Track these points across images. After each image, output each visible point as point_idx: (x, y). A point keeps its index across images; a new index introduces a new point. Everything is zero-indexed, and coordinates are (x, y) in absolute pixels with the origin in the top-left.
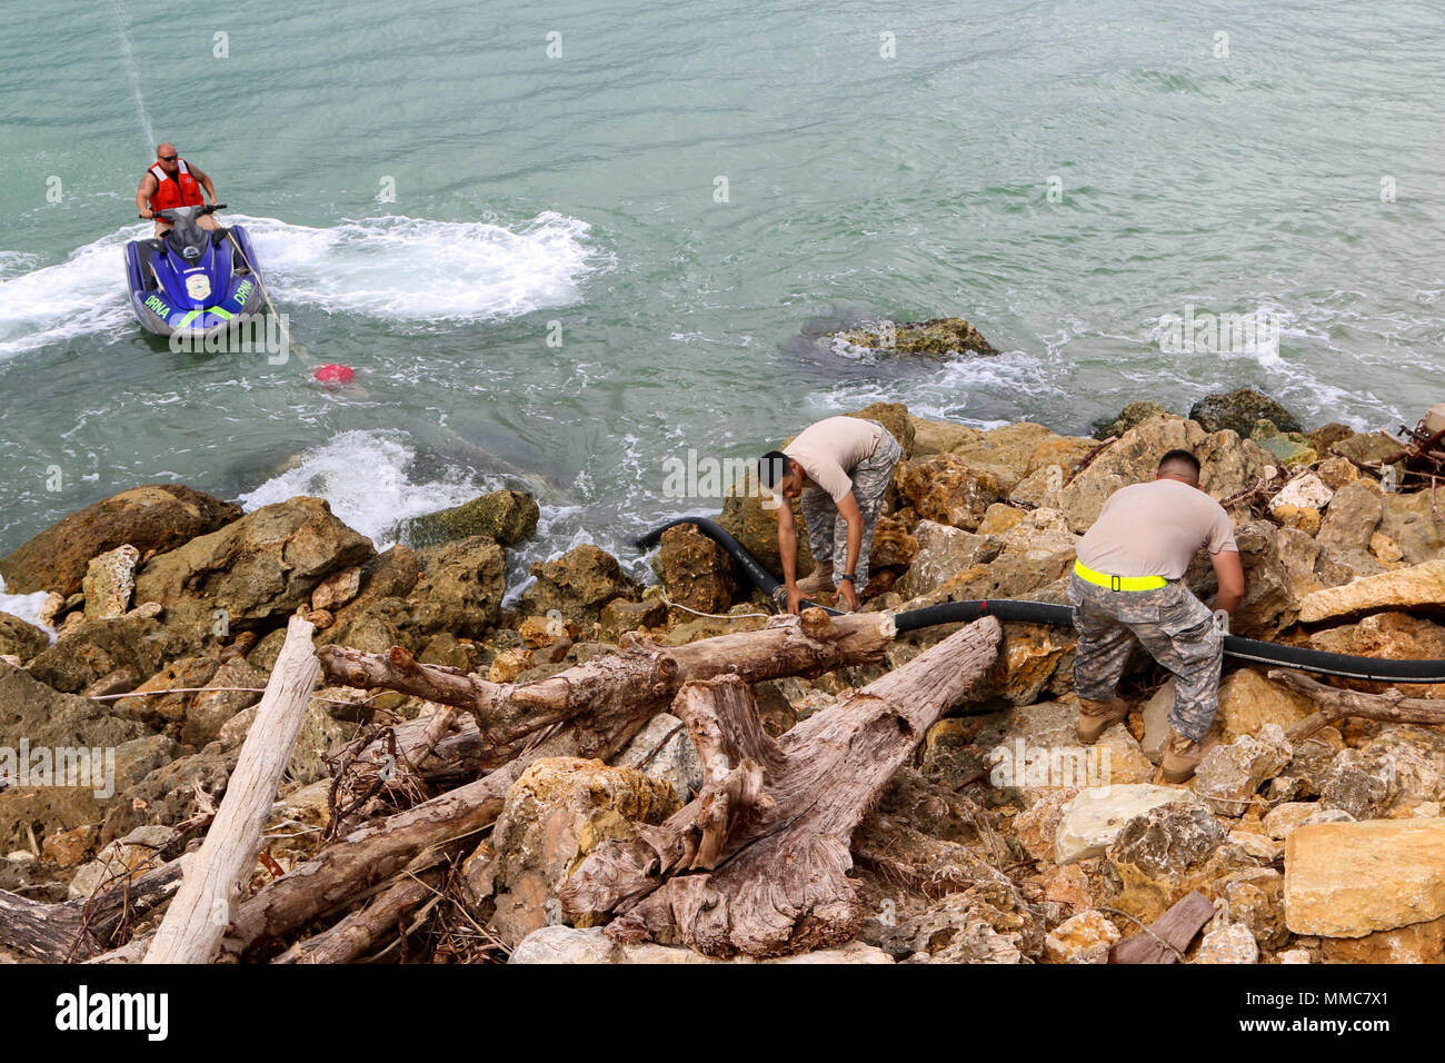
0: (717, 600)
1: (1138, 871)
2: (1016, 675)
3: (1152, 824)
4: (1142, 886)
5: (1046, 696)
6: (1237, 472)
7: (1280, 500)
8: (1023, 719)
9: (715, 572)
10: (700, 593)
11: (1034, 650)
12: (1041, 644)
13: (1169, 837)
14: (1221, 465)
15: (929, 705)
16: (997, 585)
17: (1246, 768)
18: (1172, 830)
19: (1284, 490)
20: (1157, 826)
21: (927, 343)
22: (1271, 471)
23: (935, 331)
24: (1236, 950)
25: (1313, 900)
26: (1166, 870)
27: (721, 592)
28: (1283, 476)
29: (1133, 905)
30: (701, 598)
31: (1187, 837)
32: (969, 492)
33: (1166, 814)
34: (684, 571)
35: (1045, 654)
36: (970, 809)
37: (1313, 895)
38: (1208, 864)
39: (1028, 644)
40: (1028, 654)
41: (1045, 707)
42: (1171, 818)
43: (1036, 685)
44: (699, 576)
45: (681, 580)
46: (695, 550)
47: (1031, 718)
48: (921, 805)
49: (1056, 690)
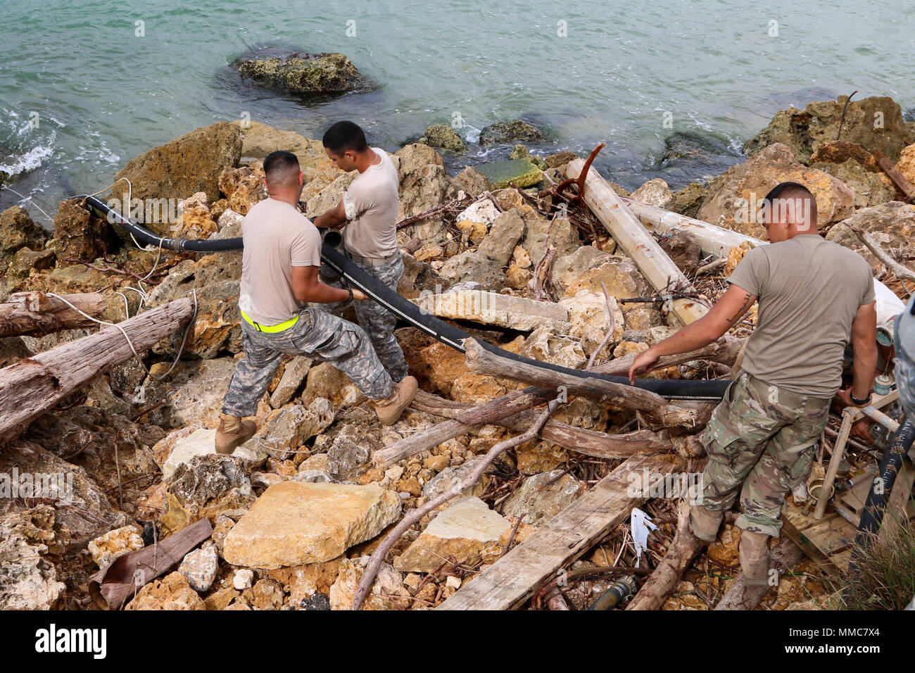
0: (84, 254)
1: (176, 499)
2: (200, 339)
3: (189, 469)
4: (178, 510)
5: (224, 352)
6: (436, 195)
7: (464, 216)
8: (204, 368)
9: (85, 235)
10: (72, 249)
11: (212, 323)
12: (217, 320)
13: (197, 480)
14: (425, 188)
15: (87, 368)
16: (222, 270)
17: (292, 428)
18: (200, 474)
19: (467, 210)
20: (192, 471)
21: (313, 70)
22: (461, 195)
23: (321, 63)
24: (202, 566)
25: (240, 543)
26: (191, 502)
27: (88, 249)
28: (469, 199)
29: (171, 521)
30: (72, 253)
31: (208, 480)
32: (263, 191)
33: (199, 463)
34: (64, 233)
35: (218, 327)
36: (132, 433)
37: (240, 540)
38: (223, 500)
39: (208, 319)
40: (207, 326)
41: (222, 361)
42: (202, 466)
43: (214, 346)
44: (74, 238)
45: (62, 238)
46: (73, 219)
47: (209, 368)
48: (70, 435)
49: (231, 350)
